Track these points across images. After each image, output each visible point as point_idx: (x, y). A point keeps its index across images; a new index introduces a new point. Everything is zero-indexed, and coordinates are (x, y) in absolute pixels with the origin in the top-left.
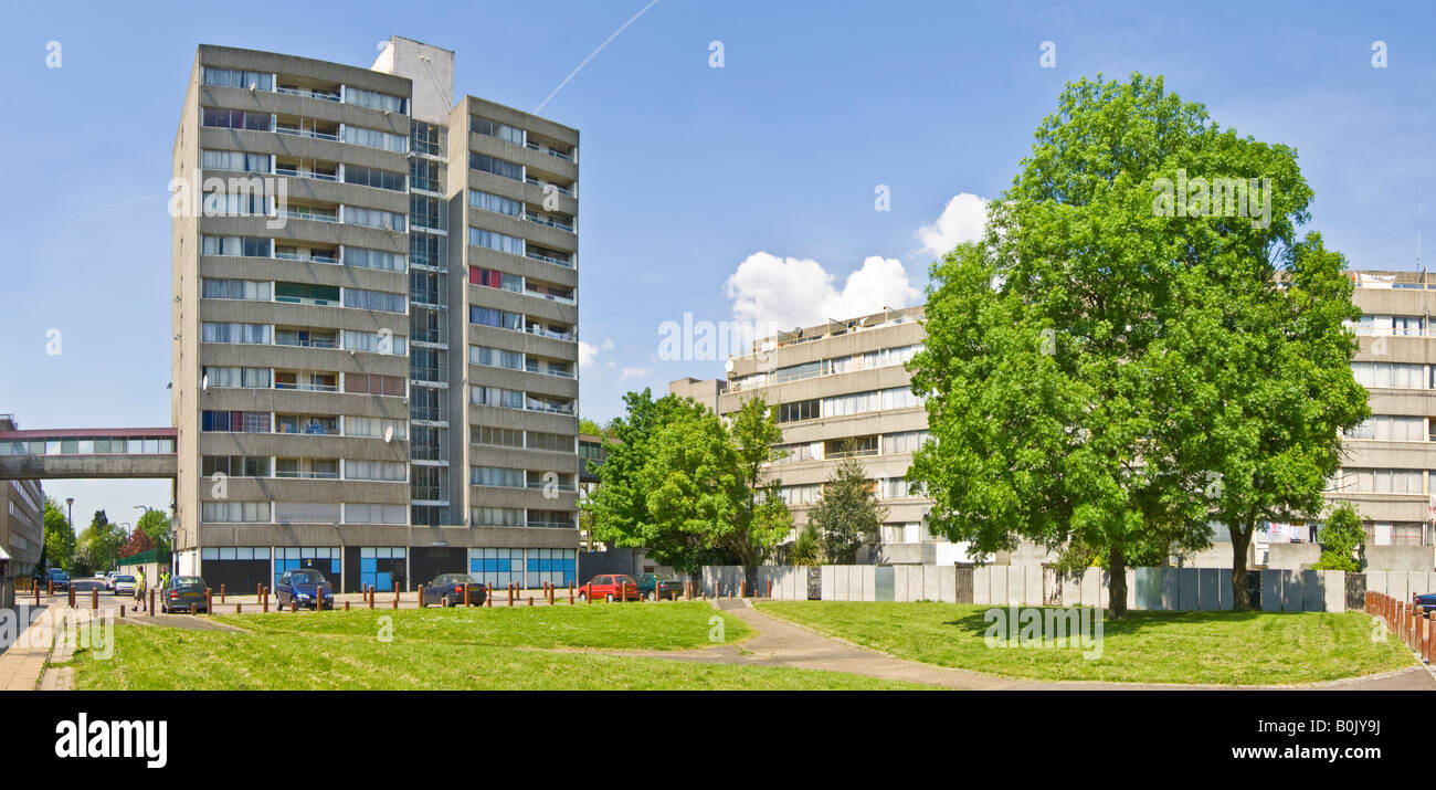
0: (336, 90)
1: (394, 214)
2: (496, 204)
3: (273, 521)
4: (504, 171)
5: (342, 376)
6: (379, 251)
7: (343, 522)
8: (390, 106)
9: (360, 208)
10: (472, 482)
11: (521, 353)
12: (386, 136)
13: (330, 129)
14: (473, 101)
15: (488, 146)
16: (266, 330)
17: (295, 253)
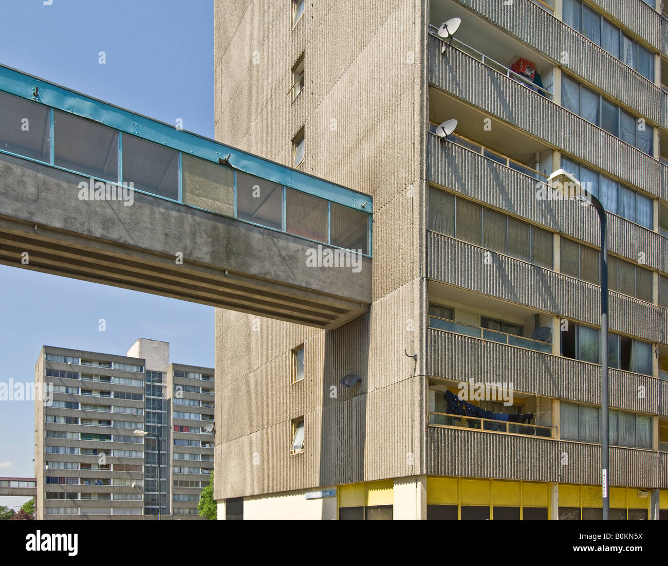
0: (110, 364)
1: (137, 408)
2: (187, 402)
3: (79, 514)
4: (191, 390)
5: (112, 466)
6: (131, 422)
7: (112, 514)
8: (135, 369)
9: (122, 407)
10: (174, 499)
11: (199, 454)
12: (133, 381)
13: (108, 378)
14: (175, 365)
15: (182, 382)
16: (76, 450)
17: (91, 423)
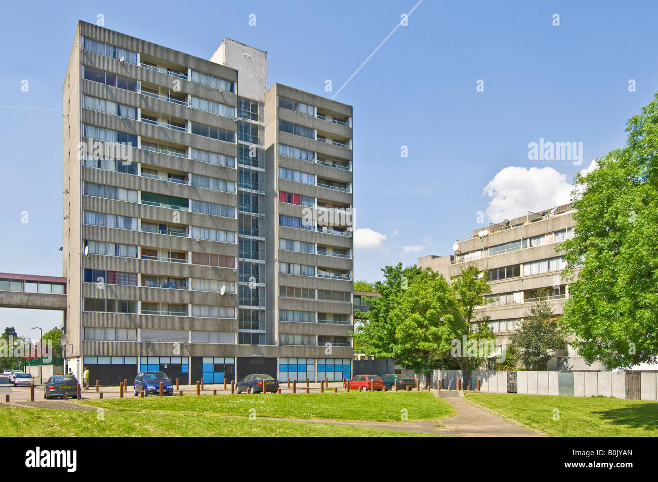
0: (184, 71)
1: (227, 156)
2: (297, 154)
3: (139, 341)
4: (302, 133)
5: (190, 254)
6: (217, 179)
7: (190, 342)
8: (223, 86)
9: (204, 151)
10: (281, 319)
11: (314, 244)
12: (221, 106)
13: (181, 97)
14: (280, 87)
15: (290, 116)
16: (134, 221)
17: (157, 174)
